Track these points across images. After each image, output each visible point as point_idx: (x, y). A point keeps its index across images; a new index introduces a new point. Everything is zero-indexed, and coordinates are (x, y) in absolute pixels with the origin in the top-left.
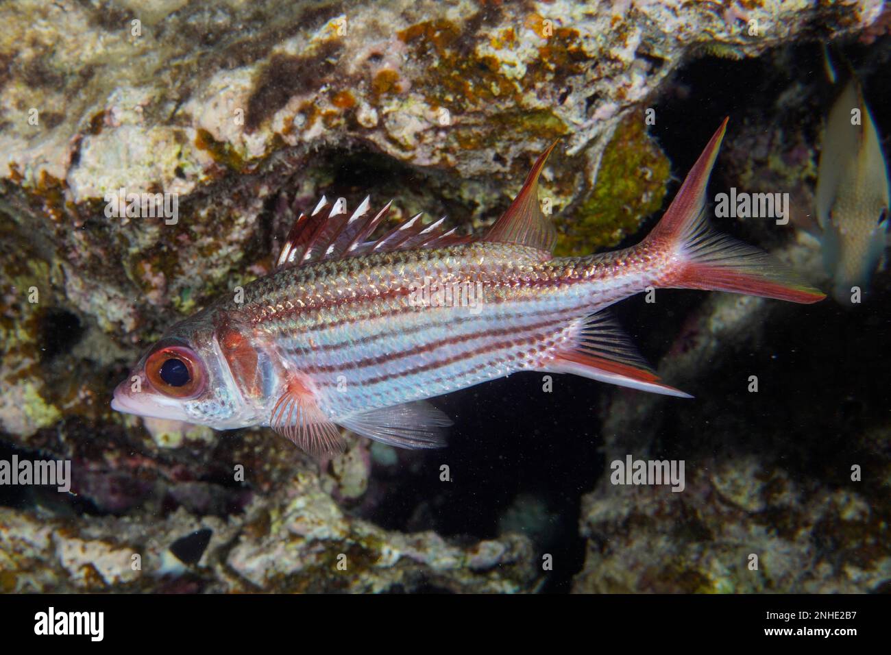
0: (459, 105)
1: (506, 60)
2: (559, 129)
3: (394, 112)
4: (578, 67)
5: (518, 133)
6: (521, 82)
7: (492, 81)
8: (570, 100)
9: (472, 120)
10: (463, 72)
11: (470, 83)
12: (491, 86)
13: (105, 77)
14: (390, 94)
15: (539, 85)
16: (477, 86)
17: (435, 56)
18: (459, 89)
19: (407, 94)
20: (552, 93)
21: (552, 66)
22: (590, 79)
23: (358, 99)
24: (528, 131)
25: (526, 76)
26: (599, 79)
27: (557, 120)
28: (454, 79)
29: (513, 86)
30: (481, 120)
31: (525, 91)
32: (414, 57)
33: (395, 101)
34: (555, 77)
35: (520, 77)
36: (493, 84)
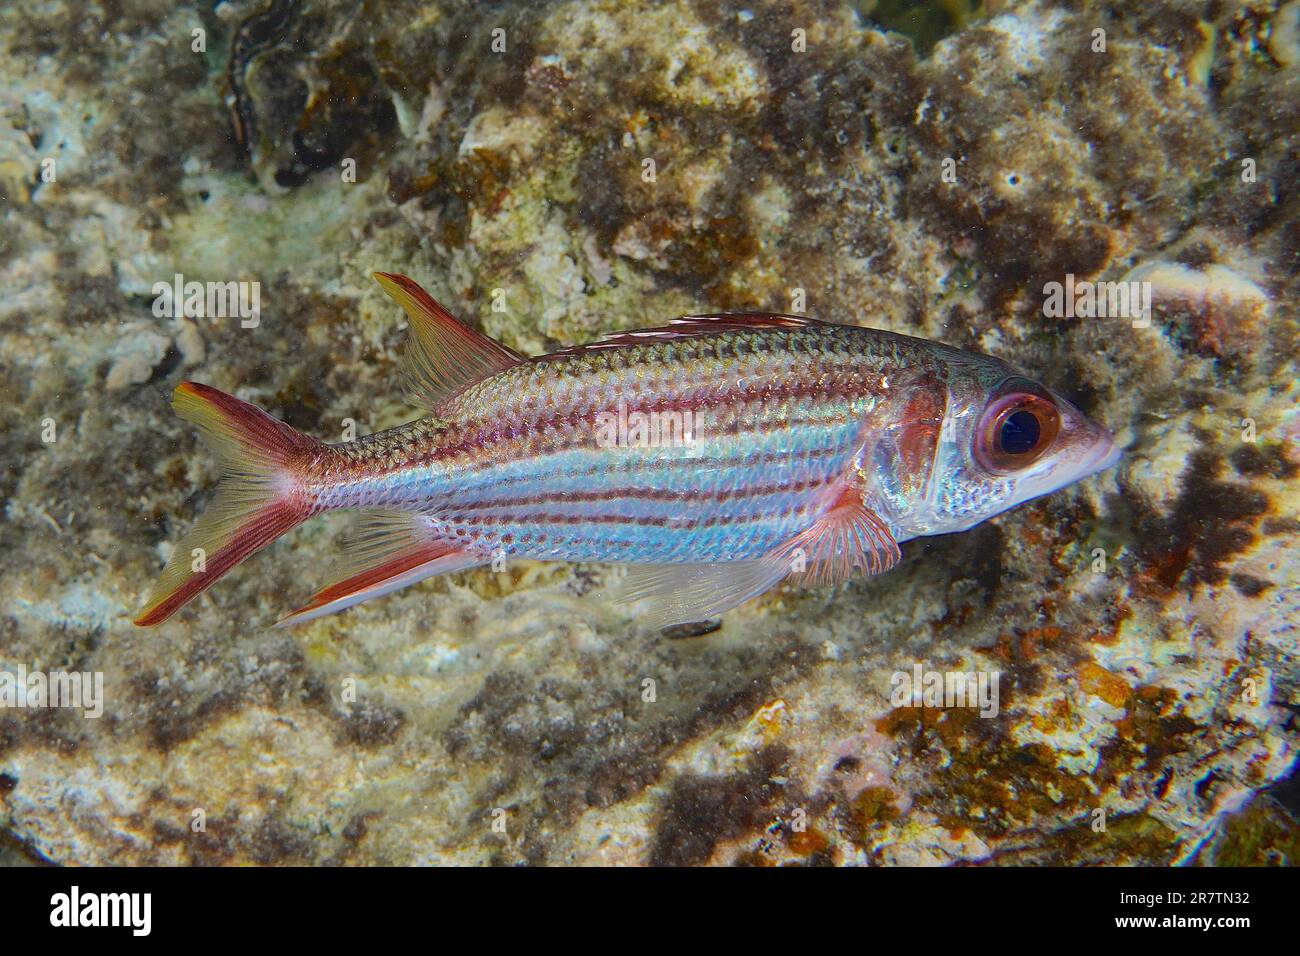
0: (998, 824)
1: (1065, 747)
2: (1161, 836)
3: (889, 846)
4: (1181, 742)
5: (1096, 852)
6: (1094, 777)
7: (1045, 781)
8: (1174, 791)
9: (1020, 843)
10: (994, 771)
11: (1008, 786)
12: (1046, 789)
13: (389, 836)
14: (880, 818)
15: (1122, 777)
16: (1019, 790)
17: (943, 750)
18: (992, 797)
19: (907, 815)
20: (1145, 786)
21: (1142, 747)
22: (1200, 755)
23: (831, 836)
24: (1112, 847)
25: (1100, 765)
26: (1216, 753)
27: (1156, 824)
28: (980, 782)
29: (1083, 784)
30: (1035, 841)
31: (1103, 789)
32: (908, 754)
33: (891, 828)
34: (1148, 762)
35: (1090, 770)
36: (1050, 785)
